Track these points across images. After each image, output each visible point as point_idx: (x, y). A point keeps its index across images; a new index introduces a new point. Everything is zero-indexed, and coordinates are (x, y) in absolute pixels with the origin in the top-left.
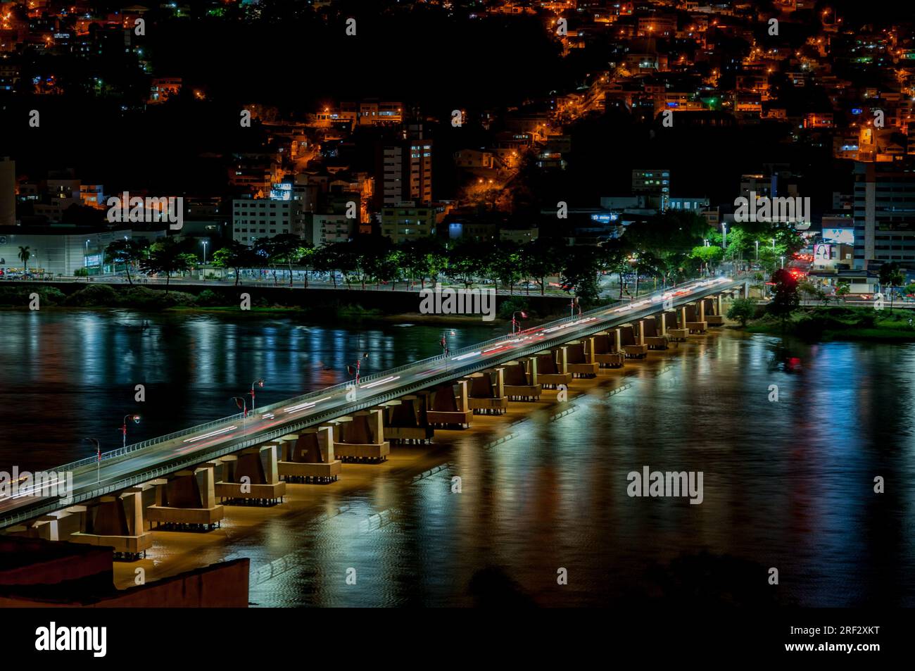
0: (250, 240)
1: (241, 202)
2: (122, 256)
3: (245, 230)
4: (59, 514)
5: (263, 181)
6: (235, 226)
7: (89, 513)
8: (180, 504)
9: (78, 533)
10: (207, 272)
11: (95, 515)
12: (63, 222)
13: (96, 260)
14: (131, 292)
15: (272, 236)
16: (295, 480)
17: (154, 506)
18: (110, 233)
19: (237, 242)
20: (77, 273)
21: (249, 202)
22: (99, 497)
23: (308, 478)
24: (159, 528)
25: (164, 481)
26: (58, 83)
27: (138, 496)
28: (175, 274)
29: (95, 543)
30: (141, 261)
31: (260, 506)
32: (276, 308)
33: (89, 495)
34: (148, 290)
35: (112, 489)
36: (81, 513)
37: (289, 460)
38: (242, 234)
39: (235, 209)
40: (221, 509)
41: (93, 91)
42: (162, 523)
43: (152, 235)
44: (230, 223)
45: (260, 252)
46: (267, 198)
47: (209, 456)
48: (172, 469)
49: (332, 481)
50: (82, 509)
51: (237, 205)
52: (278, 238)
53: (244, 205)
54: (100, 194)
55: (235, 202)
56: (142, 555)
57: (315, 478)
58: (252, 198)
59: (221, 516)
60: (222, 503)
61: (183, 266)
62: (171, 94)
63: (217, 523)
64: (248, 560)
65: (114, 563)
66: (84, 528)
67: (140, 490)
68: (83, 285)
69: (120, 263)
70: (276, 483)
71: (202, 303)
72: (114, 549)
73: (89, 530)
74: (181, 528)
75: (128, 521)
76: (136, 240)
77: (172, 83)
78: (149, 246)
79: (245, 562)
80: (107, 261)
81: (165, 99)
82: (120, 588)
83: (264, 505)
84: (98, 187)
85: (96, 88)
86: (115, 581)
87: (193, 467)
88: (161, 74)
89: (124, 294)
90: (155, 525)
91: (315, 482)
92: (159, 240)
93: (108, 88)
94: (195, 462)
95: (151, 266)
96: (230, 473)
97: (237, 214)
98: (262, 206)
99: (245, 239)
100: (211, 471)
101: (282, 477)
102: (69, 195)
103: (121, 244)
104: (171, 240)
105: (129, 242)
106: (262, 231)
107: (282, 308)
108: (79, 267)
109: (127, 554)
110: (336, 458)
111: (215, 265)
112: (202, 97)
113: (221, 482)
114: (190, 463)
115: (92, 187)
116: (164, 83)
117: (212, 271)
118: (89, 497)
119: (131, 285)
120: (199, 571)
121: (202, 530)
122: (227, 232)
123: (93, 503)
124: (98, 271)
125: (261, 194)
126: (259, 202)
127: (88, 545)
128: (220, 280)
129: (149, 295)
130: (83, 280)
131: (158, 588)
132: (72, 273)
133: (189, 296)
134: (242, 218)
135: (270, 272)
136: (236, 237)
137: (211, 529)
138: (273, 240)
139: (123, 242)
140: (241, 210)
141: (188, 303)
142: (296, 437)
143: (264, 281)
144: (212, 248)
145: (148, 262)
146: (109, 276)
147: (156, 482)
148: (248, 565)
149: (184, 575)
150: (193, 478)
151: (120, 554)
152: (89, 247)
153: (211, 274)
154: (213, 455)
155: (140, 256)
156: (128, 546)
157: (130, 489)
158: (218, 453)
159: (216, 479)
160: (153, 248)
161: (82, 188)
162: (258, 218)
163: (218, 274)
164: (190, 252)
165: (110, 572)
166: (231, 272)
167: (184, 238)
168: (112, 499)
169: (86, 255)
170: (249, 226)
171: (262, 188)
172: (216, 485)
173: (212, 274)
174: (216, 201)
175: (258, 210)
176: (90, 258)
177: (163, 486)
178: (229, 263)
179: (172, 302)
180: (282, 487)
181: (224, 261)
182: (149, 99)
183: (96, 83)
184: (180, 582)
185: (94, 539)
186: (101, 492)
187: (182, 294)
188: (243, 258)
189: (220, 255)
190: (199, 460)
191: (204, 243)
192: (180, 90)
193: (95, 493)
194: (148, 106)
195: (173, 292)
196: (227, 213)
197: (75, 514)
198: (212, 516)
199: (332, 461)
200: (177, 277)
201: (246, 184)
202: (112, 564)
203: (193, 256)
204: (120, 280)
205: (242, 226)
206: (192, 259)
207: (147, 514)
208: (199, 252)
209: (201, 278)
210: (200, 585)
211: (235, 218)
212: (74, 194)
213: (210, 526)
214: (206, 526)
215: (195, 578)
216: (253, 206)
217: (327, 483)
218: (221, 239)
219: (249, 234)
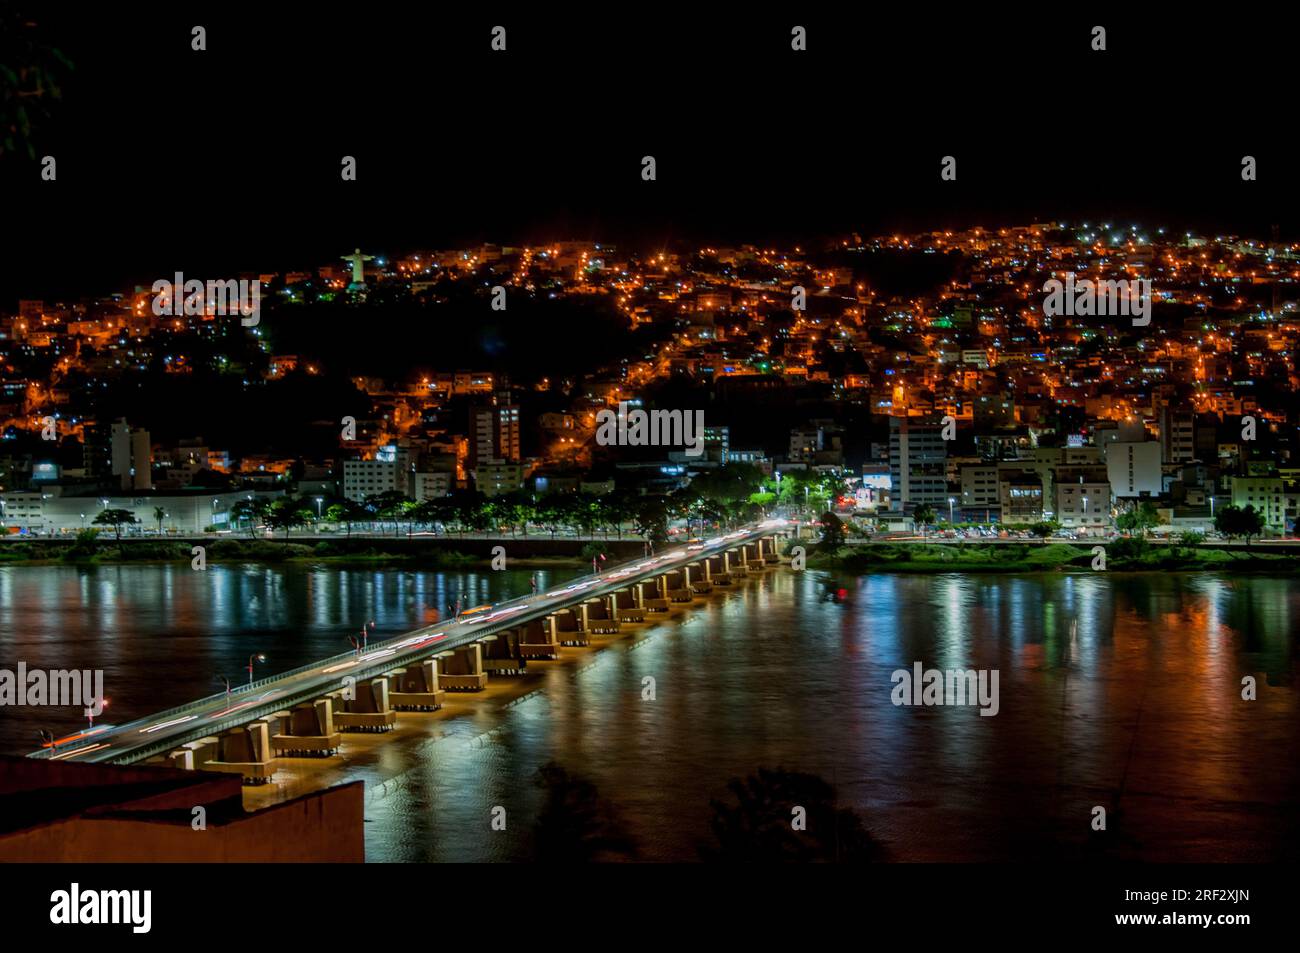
0: (360, 497)
1: (351, 463)
2: (245, 514)
3: (355, 488)
4: (194, 745)
5: (371, 444)
6: (346, 485)
7: (220, 743)
8: (301, 733)
9: (211, 762)
10: (322, 526)
11: (225, 744)
12: (194, 484)
13: (223, 518)
14: (255, 546)
15: (379, 493)
16: (404, 709)
17: (278, 736)
18: (235, 494)
19: (348, 500)
20: (207, 530)
21: (358, 464)
22: (229, 729)
23: (415, 707)
24: (284, 755)
25: (287, 713)
26: (187, 362)
27: (264, 727)
28: (293, 529)
29: (226, 770)
30: (264, 518)
31: (374, 733)
32: (384, 556)
33: (220, 728)
34: (270, 543)
35: (241, 721)
36: (213, 744)
37: (398, 691)
38: (353, 492)
39: (346, 470)
40: (339, 737)
41: (218, 369)
42: (286, 751)
43: (272, 495)
44: (342, 482)
45: (370, 508)
46: (374, 460)
47: (326, 690)
48: (295, 702)
49: (436, 709)
50: (214, 740)
51: (348, 466)
52: (384, 495)
53: (354, 466)
54: (226, 460)
55: (346, 463)
56: (268, 780)
57: (422, 707)
58: (361, 460)
59: (338, 743)
60: (339, 731)
61: (300, 521)
62: (288, 370)
63: (334, 749)
64: (362, 782)
65: (243, 788)
66: (216, 756)
67: (266, 721)
68: (214, 540)
69: (246, 520)
70: (387, 712)
71: (319, 553)
72: (243, 775)
73: (221, 758)
74: (304, 755)
75: (256, 750)
76: (259, 499)
77: (288, 360)
78: (269, 504)
79: (360, 785)
80: (234, 518)
81: (283, 374)
82: (248, 810)
83: (377, 732)
84: (223, 453)
85: (221, 366)
86: (244, 805)
87: (312, 701)
88: (279, 351)
89: (249, 547)
90: (279, 752)
91: (422, 710)
92: (279, 499)
93: (232, 366)
94: (314, 695)
95: (274, 522)
97: (348, 474)
98: (370, 466)
99: (355, 496)
100: (329, 703)
101: (393, 706)
102: (198, 461)
103: (245, 504)
104: (290, 498)
105: (252, 501)
106: (371, 489)
107: (390, 557)
108: (208, 525)
109: (255, 779)
110: (440, 688)
111: (329, 520)
112: (315, 372)
113: (338, 713)
114: (310, 696)
115: (218, 453)
116: (280, 360)
117: (327, 525)
118: (220, 730)
119: (255, 539)
120: (320, 793)
121: (321, 756)
122: (339, 490)
123: (224, 734)
124: (225, 526)
125: (368, 456)
126: (367, 464)
127: (220, 773)
128: (333, 532)
129: (268, 548)
130: (212, 536)
131: (282, 810)
132: (202, 531)
133: (307, 548)
134: (352, 477)
135: (378, 525)
136: (347, 494)
137: (330, 754)
138: (380, 496)
139: (248, 501)
140: (352, 470)
141: (306, 554)
142: (404, 671)
143: (373, 532)
144: (326, 505)
145: (270, 518)
146: (232, 532)
147: (280, 714)
148: (363, 786)
149: (305, 797)
150: (313, 710)
151: (248, 779)
152: (217, 506)
153: (326, 528)
154: (330, 688)
155: (262, 513)
156: (256, 772)
157: (257, 721)
158: (335, 687)
159: (334, 709)
160: (273, 506)
161: (210, 454)
162: (367, 477)
163: (332, 527)
164: (307, 508)
165: (239, 797)
166: (343, 525)
167: (300, 497)
168: (241, 730)
169: (215, 514)
170: (359, 485)
171: (370, 451)
172: (334, 716)
173: (328, 527)
174: (330, 463)
175: (367, 470)
176: (218, 516)
177: (287, 717)
178: (342, 518)
179: (291, 554)
180: (393, 715)
181: (337, 516)
182: (267, 374)
183: (221, 362)
184: (303, 803)
185: (227, 767)
186: (231, 724)
187: (300, 546)
188: (354, 513)
189: (333, 511)
190: (318, 693)
191: (319, 500)
192: (297, 366)
193: (226, 726)
194: (268, 381)
195: (292, 545)
196: (339, 474)
197: (207, 746)
198: (331, 743)
199: (437, 691)
200: (295, 531)
201: (355, 448)
202: (241, 789)
203: (309, 512)
204: (244, 536)
205: (352, 485)
206: (309, 515)
207: (274, 743)
208: (315, 509)
209: (317, 531)
210: (320, 804)
211: (346, 477)
212: (203, 460)
213: (329, 752)
214: (325, 752)
215: (316, 799)
216: (362, 466)
217: (432, 711)
218: (334, 497)
219: (358, 491)
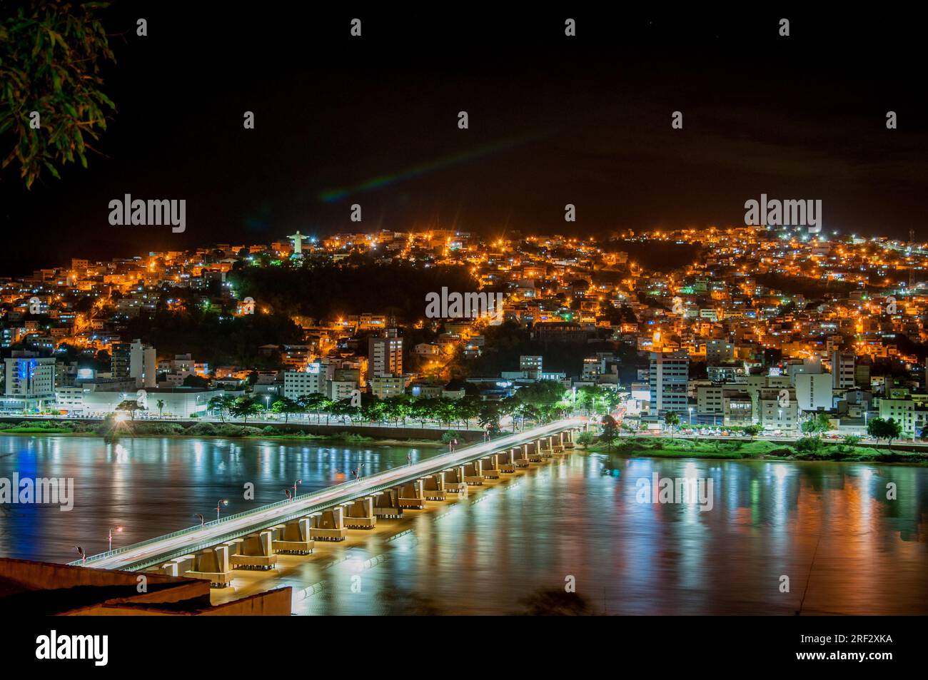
0: (294, 397)
1: (290, 374)
2: (218, 406)
3: (292, 391)
4: (179, 560)
5: (303, 362)
6: (286, 388)
7: (196, 559)
8: (252, 554)
9: (189, 571)
10: (269, 415)
11: (200, 560)
12: (184, 385)
13: (204, 408)
14: (223, 427)
15: (307, 394)
16: (320, 539)
17: (235, 555)
18: (212, 392)
19: (287, 398)
20: (192, 416)
21: (294, 374)
22: (202, 550)
23: (327, 538)
24: (238, 568)
25: (242, 540)
26: (182, 304)
27: (226, 550)
28: (249, 417)
29: (199, 577)
30: (230, 409)
31: (299, 555)
32: (310, 436)
33: (197, 549)
34: (234, 426)
35: (211, 544)
36: (192, 560)
37: (317, 527)
38: (290, 393)
39: (286, 378)
40: (276, 557)
41: (203, 309)
42: (240, 565)
43: (236, 394)
44: (283, 386)
45: (300, 404)
46: (305, 372)
47: (268, 525)
48: (247, 533)
49: (342, 540)
50: (193, 556)
51: (287, 376)
52: (312, 395)
53: (292, 376)
54: (206, 369)
55: (286, 374)
56: (227, 585)
57: (332, 538)
58: (296, 372)
59: (276, 561)
60: (276, 553)
61: (254, 411)
62: (249, 310)
63: (273, 565)
64: (291, 587)
65: (211, 589)
66: (193, 568)
67: (227, 545)
68: (195, 423)
69: (217, 410)
70: (308, 541)
71: (267, 434)
72: (211, 581)
73: (196, 570)
74: (251, 568)
75: (220, 564)
76: (227, 396)
78: (234, 399)
79: (289, 589)
80: (210, 409)
82: (213, 605)
83: (301, 554)
84: (204, 365)
85: (205, 306)
86: (211, 601)
87: (258, 532)
88: (244, 298)
89: (220, 428)
90: (236, 566)
91: (332, 540)
92: (241, 396)
93: (212, 306)
94: (260, 528)
95: (237, 412)
96: (281, 535)
97: (287, 381)
98: (302, 376)
99: (291, 396)
100: (270, 534)
101: (312, 538)
102: (187, 370)
103: (217, 399)
104: (248, 396)
105: (224, 397)
106: (302, 391)
107: (314, 437)
108: (193, 413)
109: (219, 584)
110: (345, 526)
111: (274, 411)
112: (267, 312)
113: (276, 541)
114: (257, 529)
115: (201, 365)
116: (245, 304)
119: (224, 423)
120: (262, 594)
121: (263, 569)
122: (281, 392)
123: (199, 553)
124: (204, 413)
125: (301, 369)
126: (300, 374)
127: (195, 579)
128: (276, 420)
129: (234, 429)
130: (195, 420)
131: (237, 605)
132: (189, 417)
133: (258, 429)
134: (290, 383)
135: (306, 415)
136: (286, 395)
137: (269, 568)
138: (308, 396)
139: (219, 397)
140: (289, 378)
141: (257, 434)
142: (321, 514)
143: (302, 421)
144: (273, 401)
145: (234, 409)
146: (210, 418)
147: (237, 541)
148: (291, 591)
149: (252, 597)
150: (259, 539)
151: (214, 584)
152: (199, 400)
153: (271, 416)
154: (271, 524)
155: (229, 405)
156: (219, 579)
157: (221, 544)
158: (274, 523)
159: (273, 538)
160: (237, 401)
161: (195, 365)
162: (300, 384)
163: (275, 416)
164: (259, 403)
165: (208, 596)
166: (283, 415)
167: (255, 396)
168: (210, 551)
169: (197, 405)
170: (294, 388)
171: (302, 366)
172: (273, 543)
173: (273, 416)
174: (274, 373)
175: (300, 379)
176: (199, 407)
177: (241, 543)
178: (283, 410)
179: (248, 434)
180: (313, 544)
181: (279, 409)
182: (235, 313)
183: (204, 304)
184: (251, 601)
185: (200, 575)
186: (204, 546)
187: (254, 428)
188: (290, 407)
189: (276, 405)
190: (263, 527)
191: (268, 398)
192: (256, 308)
193: (200, 548)
194: (237, 318)
195: (249, 427)
196: (280, 381)
197: (188, 560)
198: (270, 561)
199: (342, 528)
200: (251, 418)
201: (292, 364)
202: (209, 590)
203: (260, 406)
204: (217, 420)
205: (290, 388)
206: (260, 408)
207: (231, 560)
208: (264, 403)
209: (265, 419)
210: (262, 602)
211: (286, 383)
212: (191, 369)
213: (269, 567)
214: (266, 567)
215: (259, 598)
216: (296, 376)
217: (339, 541)
218: (277, 396)
219: (294, 393)
